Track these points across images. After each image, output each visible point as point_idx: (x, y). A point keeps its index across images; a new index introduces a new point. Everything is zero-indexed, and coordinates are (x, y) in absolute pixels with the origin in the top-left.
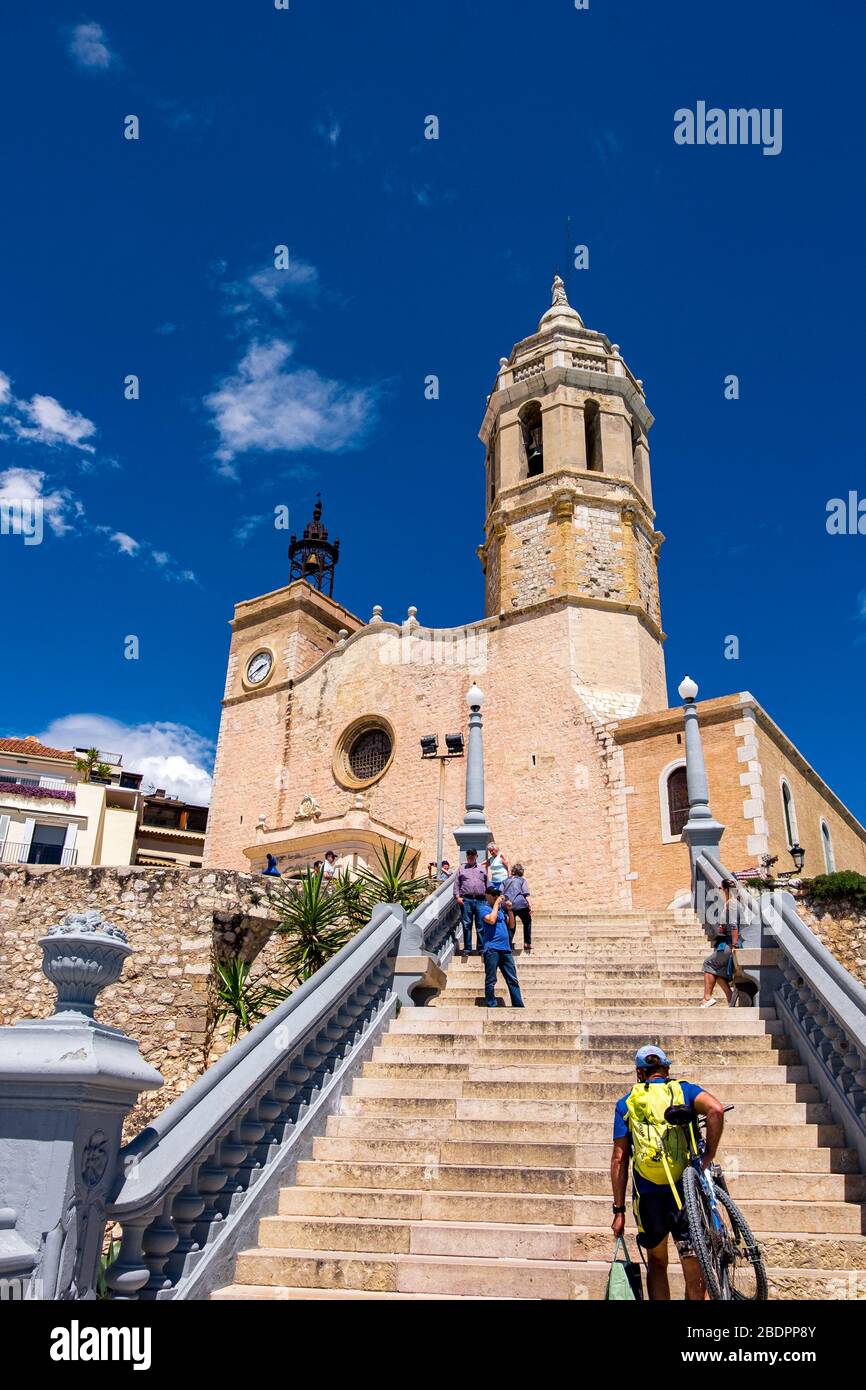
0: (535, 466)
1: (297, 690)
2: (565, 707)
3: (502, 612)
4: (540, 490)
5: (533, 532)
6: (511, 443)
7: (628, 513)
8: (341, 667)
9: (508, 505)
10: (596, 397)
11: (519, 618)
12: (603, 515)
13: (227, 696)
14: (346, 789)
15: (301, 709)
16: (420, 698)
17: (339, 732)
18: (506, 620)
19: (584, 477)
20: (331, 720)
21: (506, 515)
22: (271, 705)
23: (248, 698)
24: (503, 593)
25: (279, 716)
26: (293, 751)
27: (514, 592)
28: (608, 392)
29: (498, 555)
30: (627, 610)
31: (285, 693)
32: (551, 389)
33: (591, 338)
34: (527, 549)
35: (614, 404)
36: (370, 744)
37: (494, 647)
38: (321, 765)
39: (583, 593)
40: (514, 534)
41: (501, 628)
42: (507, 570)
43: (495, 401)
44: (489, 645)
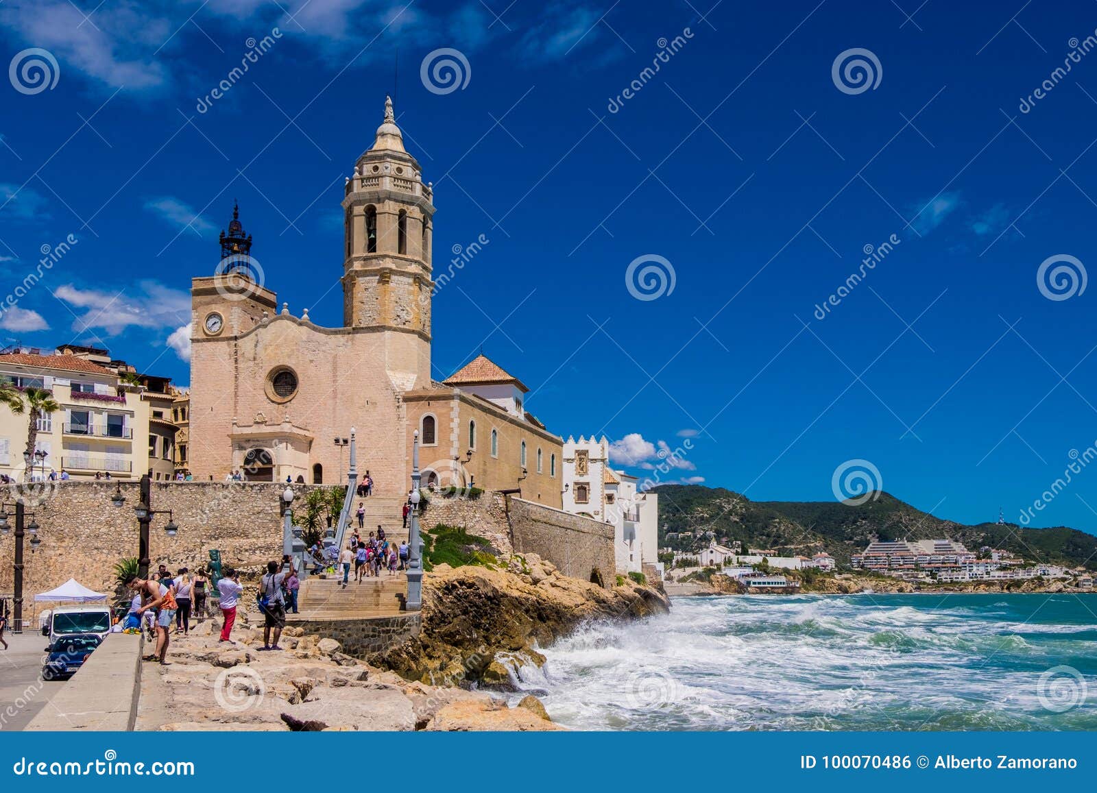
0: (372, 245)
1: (240, 342)
2: (383, 380)
3: (354, 326)
4: (374, 262)
5: (370, 285)
6: (359, 224)
7: (418, 279)
8: (266, 335)
9: (357, 266)
11: (362, 331)
12: (404, 279)
14: (273, 402)
15: (244, 353)
16: (311, 361)
17: (268, 371)
18: (356, 330)
19: (396, 258)
20: (262, 363)
21: (356, 271)
22: (224, 347)
23: (208, 340)
24: (354, 315)
25: (230, 355)
26: (240, 376)
27: (361, 316)
28: (412, 204)
29: (352, 290)
30: (414, 332)
31: (232, 343)
32: (382, 200)
33: (408, 161)
34: (367, 294)
35: (414, 212)
36: (284, 380)
37: (350, 343)
38: (258, 386)
39: (393, 324)
40: (361, 282)
41: (353, 333)
42: (356, 303)
43: (351, 197)
44: (347, 342)
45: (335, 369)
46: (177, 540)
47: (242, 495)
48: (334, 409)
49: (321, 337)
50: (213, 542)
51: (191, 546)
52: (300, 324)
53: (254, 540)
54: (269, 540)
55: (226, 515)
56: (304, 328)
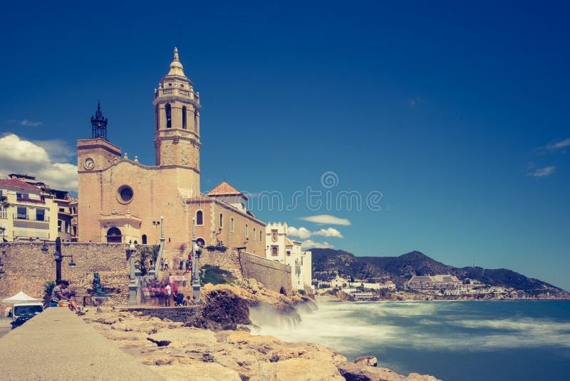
0: (169, 124)
1: (103, 173)
2: (176, 193)
3: (161, 164)
4: (170, 133)
5: (168, 145)
6: (163, 114)
7: (193, 142)
8: (117, 169)
9: (162, 135)
10: (185, 105)
11: (165, 168)
12: (186, 142)
14: (120, 204)
15: (105, 179)
16: (140, 183)
17: (118, 188)
18: (162, 167)
19: (182, 131)
20: (115, 184)
21: (161, 138)
22: (94, 176)
23: (87, 172)
24: (161, 160)
25: (98, 180)
26: (104, 190)
27: (165, 160)
28: (189, 103)
29: (160, 148)
30: (191, 168)
31: (99, 173)
32: (174, 101)
33: (186, 81)
34: (167, 149)
35: (190, 107)
36: (126, 193)
38: (113, 196)
39: (180, 164)
40: (164, 143)
42: (162, 154)
44: (158, 173)
45: (152, 187)
47: (107, 250)
48: (152, 207)
49: (145, 171)
52: (134, 164)
53: (114, 272)
54: (121, 272)
55: (99, 259)
56: (136, 166)
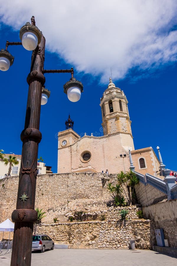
0: (111, 110)
1: (72, 147)
4: (113, 115)
5: (112, 121)
6: (107, 107)
7: (127, 118)
8: (80, 143)
9: (108, 117)
10: (121, 99)
11: (112, 135)
12: (123, 118)
13: (59, 148)
14: (83, 163)
15: (73, 150)
16: (95, 148)
17: (81, 154)
18: (110, 135)
19: (120, 112)
20: (79, 151)
21: (108, 118)
22: (67, 149)
23: (63, 148)
24: (108, 131)
25: (69, 151)
26: (72, 157)
27: (111, 131)
28: (122, 98)
29: (107, 125)
30: (129, 134)
31: (70, 147)
32: (113, 98)
33: (118, 89)
34: (112, 124)
35: (123, 100)
36: (86, 156)
37: (108, 140)
38: (78, 159)
39: (122, 131)
40: (109, 122)
41: (108, 137)
42: (108, 127)
43: (104, 100)
44: (107, 139)
45: (103, 149)
46: (57, 200)
47: (85, 178)
48: (104, 161)
49: (98, 140)
50: (73, 201)
51: (63, 203)
52: (91, 138)
53: (92, 200)
54: (99, 200)
55: (78, 187)
56: (92, 139)
